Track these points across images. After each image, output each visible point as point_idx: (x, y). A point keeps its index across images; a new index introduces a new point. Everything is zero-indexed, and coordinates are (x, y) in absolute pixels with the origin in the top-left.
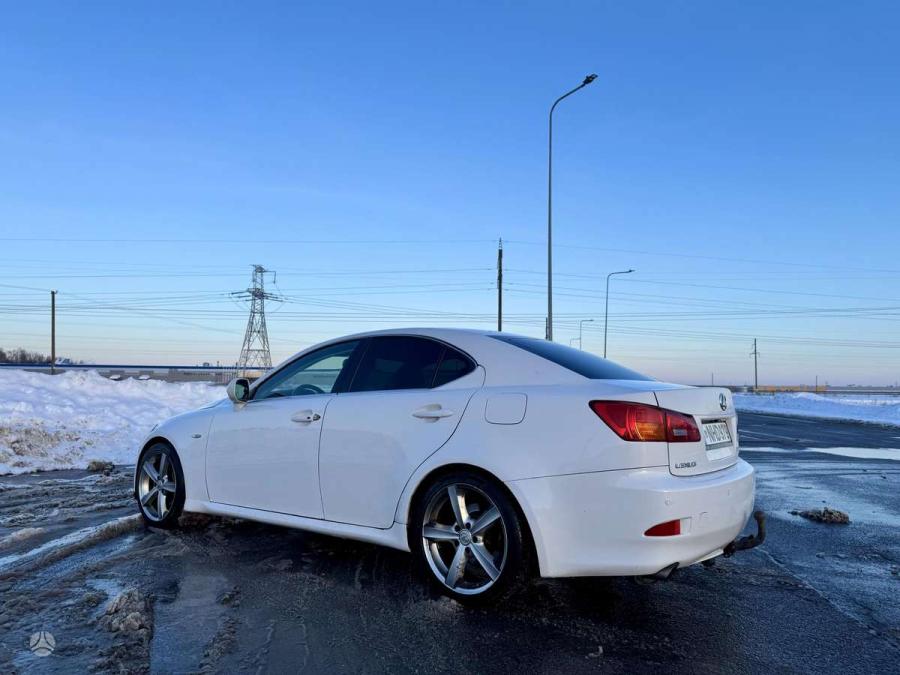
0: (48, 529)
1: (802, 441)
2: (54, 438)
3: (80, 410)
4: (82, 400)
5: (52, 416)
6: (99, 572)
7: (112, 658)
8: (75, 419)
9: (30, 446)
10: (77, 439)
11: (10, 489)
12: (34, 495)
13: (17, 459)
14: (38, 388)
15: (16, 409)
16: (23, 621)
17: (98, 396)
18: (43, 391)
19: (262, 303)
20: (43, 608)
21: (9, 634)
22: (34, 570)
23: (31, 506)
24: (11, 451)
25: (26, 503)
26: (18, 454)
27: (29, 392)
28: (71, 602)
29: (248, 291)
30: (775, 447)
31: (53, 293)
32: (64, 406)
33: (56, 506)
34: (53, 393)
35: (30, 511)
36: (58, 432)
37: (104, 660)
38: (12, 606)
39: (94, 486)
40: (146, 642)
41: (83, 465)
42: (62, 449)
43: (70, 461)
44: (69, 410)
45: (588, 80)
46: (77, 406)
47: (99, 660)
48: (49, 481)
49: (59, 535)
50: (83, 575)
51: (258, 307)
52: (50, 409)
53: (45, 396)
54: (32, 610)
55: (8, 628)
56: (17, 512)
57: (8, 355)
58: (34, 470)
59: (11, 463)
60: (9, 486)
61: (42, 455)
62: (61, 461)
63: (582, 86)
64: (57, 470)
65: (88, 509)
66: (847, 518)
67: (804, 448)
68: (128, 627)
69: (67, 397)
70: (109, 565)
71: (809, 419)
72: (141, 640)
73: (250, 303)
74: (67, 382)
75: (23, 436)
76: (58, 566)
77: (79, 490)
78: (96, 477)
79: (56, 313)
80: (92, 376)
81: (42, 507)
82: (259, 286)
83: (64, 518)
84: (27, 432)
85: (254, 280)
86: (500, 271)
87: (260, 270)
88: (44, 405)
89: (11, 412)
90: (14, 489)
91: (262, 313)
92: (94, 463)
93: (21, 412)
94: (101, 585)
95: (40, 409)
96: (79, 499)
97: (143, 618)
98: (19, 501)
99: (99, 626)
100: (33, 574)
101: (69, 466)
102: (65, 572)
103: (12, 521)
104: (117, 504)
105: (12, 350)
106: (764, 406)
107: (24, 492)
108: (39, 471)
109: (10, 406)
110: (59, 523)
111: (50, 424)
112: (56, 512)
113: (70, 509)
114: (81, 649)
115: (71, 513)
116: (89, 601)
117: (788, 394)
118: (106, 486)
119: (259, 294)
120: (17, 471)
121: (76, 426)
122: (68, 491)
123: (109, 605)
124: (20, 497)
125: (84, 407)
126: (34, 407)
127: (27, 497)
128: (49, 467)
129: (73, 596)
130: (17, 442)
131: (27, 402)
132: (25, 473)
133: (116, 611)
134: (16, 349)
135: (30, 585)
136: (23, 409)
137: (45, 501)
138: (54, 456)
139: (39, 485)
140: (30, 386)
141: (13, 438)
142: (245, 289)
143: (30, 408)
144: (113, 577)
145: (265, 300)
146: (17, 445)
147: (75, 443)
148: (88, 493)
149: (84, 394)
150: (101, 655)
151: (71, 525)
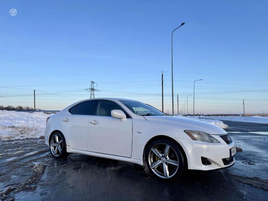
0: (25, 151)
1: (249, 130)
2: (31, 130)
3: (38, 122)
4: (39, 120)
5: (31, 124)
6: (35, 160)
7: (32, 177)
8: (37, 125)
9: (25, 132)
10: (37, 130)
11: (18, 143)
12: (24, 144)
13: (21, 135)
14: (27, 117)
15: (22, 122)
16: (15, 170)
17: (43, 118)
18: (29, 117)
19: (94, 92)
20: (20, 167)
21: (11, 172)
22: (20, 160)
23: (23, 146)
24: (20, 133)
25: (22, 146)
26: (21, 134)
27: (25, 118)
28: (27, 166)
29: (90, 89)
30: (239, 132)
31: (34, 91)
32: (34, 121)
33: (29, 146)
34: (32, 118)
35: (22, 147)
36: (32, 128)
37: (31, 177)
38: (13, 167)
39: (40, 142)
40: (41, 174)
41: (39, 137)
42: (33, 133)
43: (35, 136)
44: (35, 122)
45: (183, 24)
46: (37, 121)
47: (29, 177)
48: (29, 141)
49: (28, 153)
50: (31, 161)
51: (92, 93)
52: (30, 122)
53: (29, 119)
54: (17, 168)
55: (11, 171)
56: (19, 148)
57: (24, 108)
58: (26, 138)
59: (20, 136)
60: (18, 142)
61: (28, 134)
62: (33, 136)
63: (181, 26)
64: (31, 138)
65: (36, 147)
66: (242, 149)
67: (248, 132)
68: (38, 171)
69: (35, 119)
70: (38, 159)
71: (256, 124)
72: (40, 174)
73: (90, 92)
74: (35, 115)
75: (23, 129)
76: (26, 159)
77: (36, 142)
78: (41, 140)
79: (35, 96)
80: (41, 113)
81: (26, 147)
82: (93, 87)
83: (30, 149)
84: (24, 128)
85: (91, 86)
86: (162, 81)
87: (93, 82)
88: (29, 121)
89: (20, 123)
90: (20, 142)
91: (94, 95)
92: (41, 136)
93: (23, 123)
94: (34, 163)
95: (27, 122)
96: (35, 145)
97: (42, 169)
98: (20, 145)
99: (32, 171)
100: (19, 161)
101: (35, 137)
102: (27, 161)
103: (17, 150)
104: (44, 146)
105: (25, 107)
106: (244, 120)
107: (22, 143)
108: (27, 138)
109: (20, 121)
110: (29, 150)
111: (30, 126)
112: (28, 148)
113: (32, 147)
114: (26, 175)
115: (32, 148)
116: (31, 166)
117: (251, 116)
118: (43, 142)
119: (93, 90)
120: (21, 138)
121: (37, 127)
122: (33, 143)
123: (35, 167)
124: (21, 144)
125: (39, 122)
126: (26, 121)
127: (22, 144)
128: (30, 137)
129: (28, 165)
130: (21, 131)
131: (24, 120)
132: (23, 139)
133: (36, 168)
134: (26, 106)
135: (18, 163)
136: (23, 122)
137: (27, 145)
138: (31, 135)
139: (26, 142)
140: (25, 116)
141: (20, 130)
142: (89, 88)
143: (25, 122)
144: (38, 161)
145: (95, 91)
146: (21, 132)
147: (36, 131)
148: (38, 143)
149: (39, 118)
150: (30, 176)
151: (31, 150)
